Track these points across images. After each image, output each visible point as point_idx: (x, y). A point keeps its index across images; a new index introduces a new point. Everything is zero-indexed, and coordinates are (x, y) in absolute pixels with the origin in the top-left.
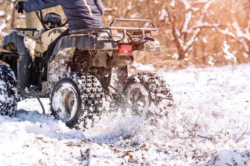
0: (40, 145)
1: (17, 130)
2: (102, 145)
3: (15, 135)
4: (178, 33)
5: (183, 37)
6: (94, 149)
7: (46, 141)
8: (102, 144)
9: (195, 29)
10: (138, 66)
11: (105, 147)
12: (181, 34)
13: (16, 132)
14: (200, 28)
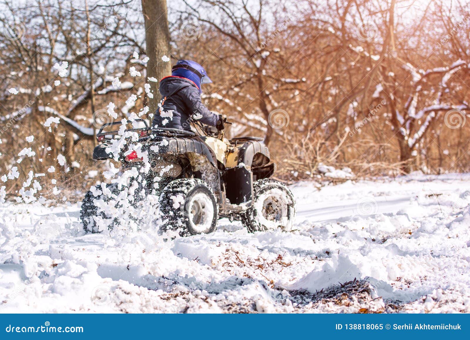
0: (118, 297)
1: (85, 273)
2: (207, 302)
3: (81, 281)
4: (400, 119)
5: (408, 125)
6: (194, 307)
7: (127, 292)
8: (207, 300)
9: (427, 113)
10: (329, 171)
11: (211, 305)
12: (406, 120)
13: (84, 275)
14: (436, 111)
